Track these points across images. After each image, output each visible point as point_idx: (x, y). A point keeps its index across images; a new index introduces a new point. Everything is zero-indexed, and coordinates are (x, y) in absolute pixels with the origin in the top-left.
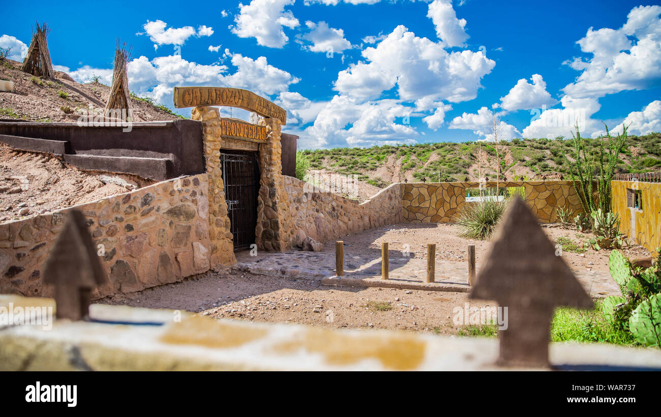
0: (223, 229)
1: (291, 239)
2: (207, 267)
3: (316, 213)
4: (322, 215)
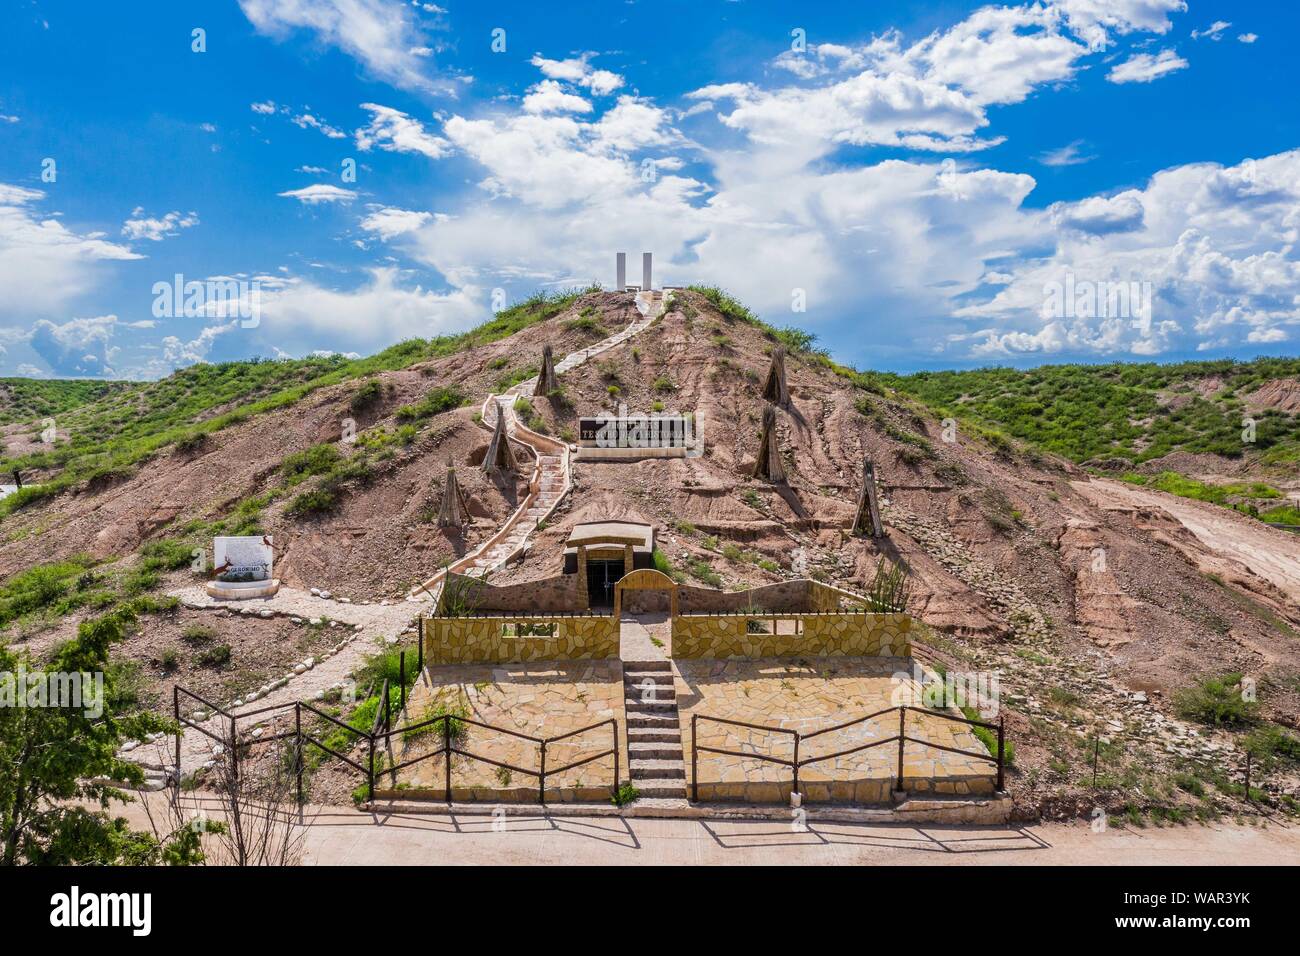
0: (584, 596)
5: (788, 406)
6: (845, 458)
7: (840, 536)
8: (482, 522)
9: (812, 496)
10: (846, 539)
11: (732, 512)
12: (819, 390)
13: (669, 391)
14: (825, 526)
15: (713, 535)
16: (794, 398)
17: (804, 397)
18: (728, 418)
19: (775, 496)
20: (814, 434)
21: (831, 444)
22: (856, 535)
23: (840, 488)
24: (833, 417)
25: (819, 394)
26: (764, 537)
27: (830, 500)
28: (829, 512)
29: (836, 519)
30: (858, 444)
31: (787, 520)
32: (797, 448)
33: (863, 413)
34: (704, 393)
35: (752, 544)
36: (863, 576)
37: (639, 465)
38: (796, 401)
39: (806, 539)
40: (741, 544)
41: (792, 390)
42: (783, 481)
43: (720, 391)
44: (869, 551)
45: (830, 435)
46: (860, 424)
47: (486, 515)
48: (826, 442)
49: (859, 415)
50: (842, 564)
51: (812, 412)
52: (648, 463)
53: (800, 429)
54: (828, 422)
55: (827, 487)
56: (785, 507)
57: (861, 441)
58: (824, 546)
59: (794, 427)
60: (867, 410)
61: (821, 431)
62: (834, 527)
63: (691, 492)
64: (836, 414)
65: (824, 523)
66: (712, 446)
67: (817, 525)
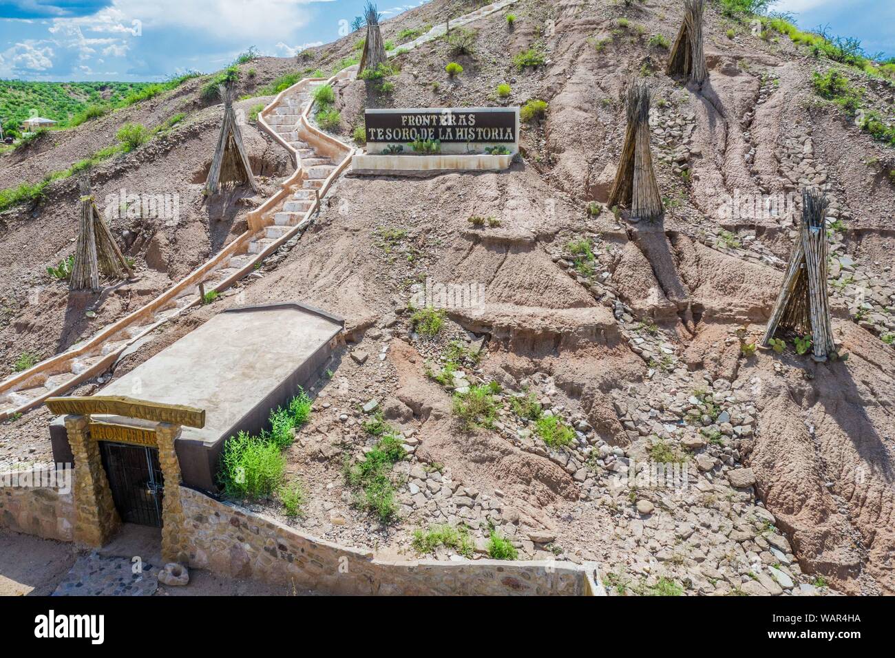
0: (90, 517)
1: (180, 553)
2: (69, 538)
3: (236, 541)
4: (247, 547)
5: (701, 88)
6: (780, 173)
7: (737, 347)
8: (149, 278)
9: (702, 249)
10: (748, 357)
11: (531, 287)
12: (759, 61)
13: (535, 68)
14: (714, 317)
15: (477, 336)
16: (714, 74)
17: (730, 72)
18: (605, 105)
19: (630, 251)
20: (735, 131)
21: (761, 147)
22: (769, 350)
23: (760, 230)
24: (771, 102)
25: (756, 68)
26: (574, 349)
27: (734, 259)
28: (726, 287)
29: (738, 301)
30: (807, 149)
31: (638, 304)
32: (699, 155)
33: (824, 95)
34: (581, 70)
35: (546, 361)
36: (769, 465)
37: (430, 183)
38: (716, 79)
39: (666, 348)
40: (522, 362)
41: (714, 62)
42: (655, 218)
43: (606, 66)
44: (795, 396)
45: (760, 132)
46: (814, 113)
47: (161, 267)
48: (751, 144)
49: (817, 99)
50: (726, 426)
51: (738, 96)
52: (444, 181)
53: (712, 124)
54: (760, 111)
55: (737, 229)
56: (644, 273)
57: (814, 143)
58: (699, 366)
59: (703, 119)
60: (832, 90)
61: (747, 126)
62: (730, 320)
63: (477, 240)
64: (777, 97)
65: (712, 312)
66: (560, 151)
67: (697, 313)
